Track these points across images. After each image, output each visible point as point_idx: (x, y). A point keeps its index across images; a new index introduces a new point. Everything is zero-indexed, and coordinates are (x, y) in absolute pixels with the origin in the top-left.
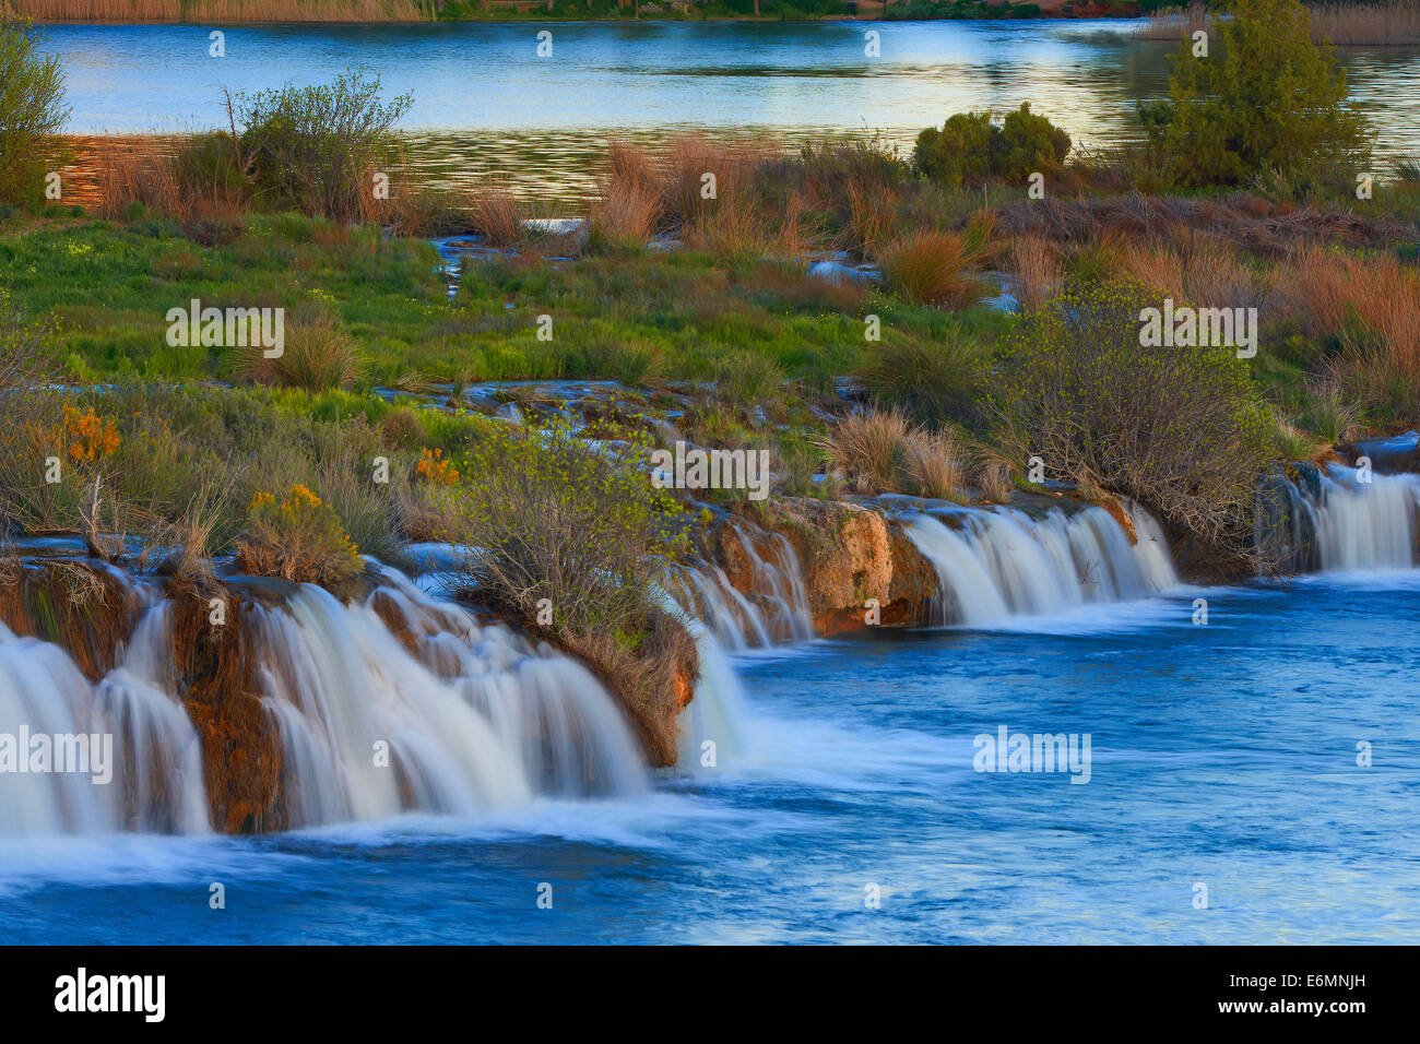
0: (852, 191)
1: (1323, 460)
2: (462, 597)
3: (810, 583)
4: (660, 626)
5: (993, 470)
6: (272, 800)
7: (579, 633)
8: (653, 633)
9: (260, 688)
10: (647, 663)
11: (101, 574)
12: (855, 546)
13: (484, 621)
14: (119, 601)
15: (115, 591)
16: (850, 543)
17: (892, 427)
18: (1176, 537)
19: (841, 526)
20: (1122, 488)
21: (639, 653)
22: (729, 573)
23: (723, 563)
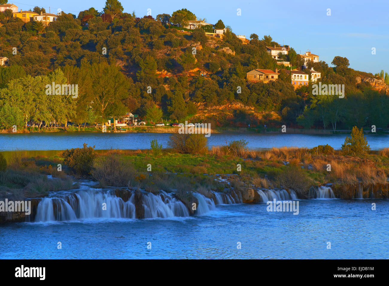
16: (249, 192)
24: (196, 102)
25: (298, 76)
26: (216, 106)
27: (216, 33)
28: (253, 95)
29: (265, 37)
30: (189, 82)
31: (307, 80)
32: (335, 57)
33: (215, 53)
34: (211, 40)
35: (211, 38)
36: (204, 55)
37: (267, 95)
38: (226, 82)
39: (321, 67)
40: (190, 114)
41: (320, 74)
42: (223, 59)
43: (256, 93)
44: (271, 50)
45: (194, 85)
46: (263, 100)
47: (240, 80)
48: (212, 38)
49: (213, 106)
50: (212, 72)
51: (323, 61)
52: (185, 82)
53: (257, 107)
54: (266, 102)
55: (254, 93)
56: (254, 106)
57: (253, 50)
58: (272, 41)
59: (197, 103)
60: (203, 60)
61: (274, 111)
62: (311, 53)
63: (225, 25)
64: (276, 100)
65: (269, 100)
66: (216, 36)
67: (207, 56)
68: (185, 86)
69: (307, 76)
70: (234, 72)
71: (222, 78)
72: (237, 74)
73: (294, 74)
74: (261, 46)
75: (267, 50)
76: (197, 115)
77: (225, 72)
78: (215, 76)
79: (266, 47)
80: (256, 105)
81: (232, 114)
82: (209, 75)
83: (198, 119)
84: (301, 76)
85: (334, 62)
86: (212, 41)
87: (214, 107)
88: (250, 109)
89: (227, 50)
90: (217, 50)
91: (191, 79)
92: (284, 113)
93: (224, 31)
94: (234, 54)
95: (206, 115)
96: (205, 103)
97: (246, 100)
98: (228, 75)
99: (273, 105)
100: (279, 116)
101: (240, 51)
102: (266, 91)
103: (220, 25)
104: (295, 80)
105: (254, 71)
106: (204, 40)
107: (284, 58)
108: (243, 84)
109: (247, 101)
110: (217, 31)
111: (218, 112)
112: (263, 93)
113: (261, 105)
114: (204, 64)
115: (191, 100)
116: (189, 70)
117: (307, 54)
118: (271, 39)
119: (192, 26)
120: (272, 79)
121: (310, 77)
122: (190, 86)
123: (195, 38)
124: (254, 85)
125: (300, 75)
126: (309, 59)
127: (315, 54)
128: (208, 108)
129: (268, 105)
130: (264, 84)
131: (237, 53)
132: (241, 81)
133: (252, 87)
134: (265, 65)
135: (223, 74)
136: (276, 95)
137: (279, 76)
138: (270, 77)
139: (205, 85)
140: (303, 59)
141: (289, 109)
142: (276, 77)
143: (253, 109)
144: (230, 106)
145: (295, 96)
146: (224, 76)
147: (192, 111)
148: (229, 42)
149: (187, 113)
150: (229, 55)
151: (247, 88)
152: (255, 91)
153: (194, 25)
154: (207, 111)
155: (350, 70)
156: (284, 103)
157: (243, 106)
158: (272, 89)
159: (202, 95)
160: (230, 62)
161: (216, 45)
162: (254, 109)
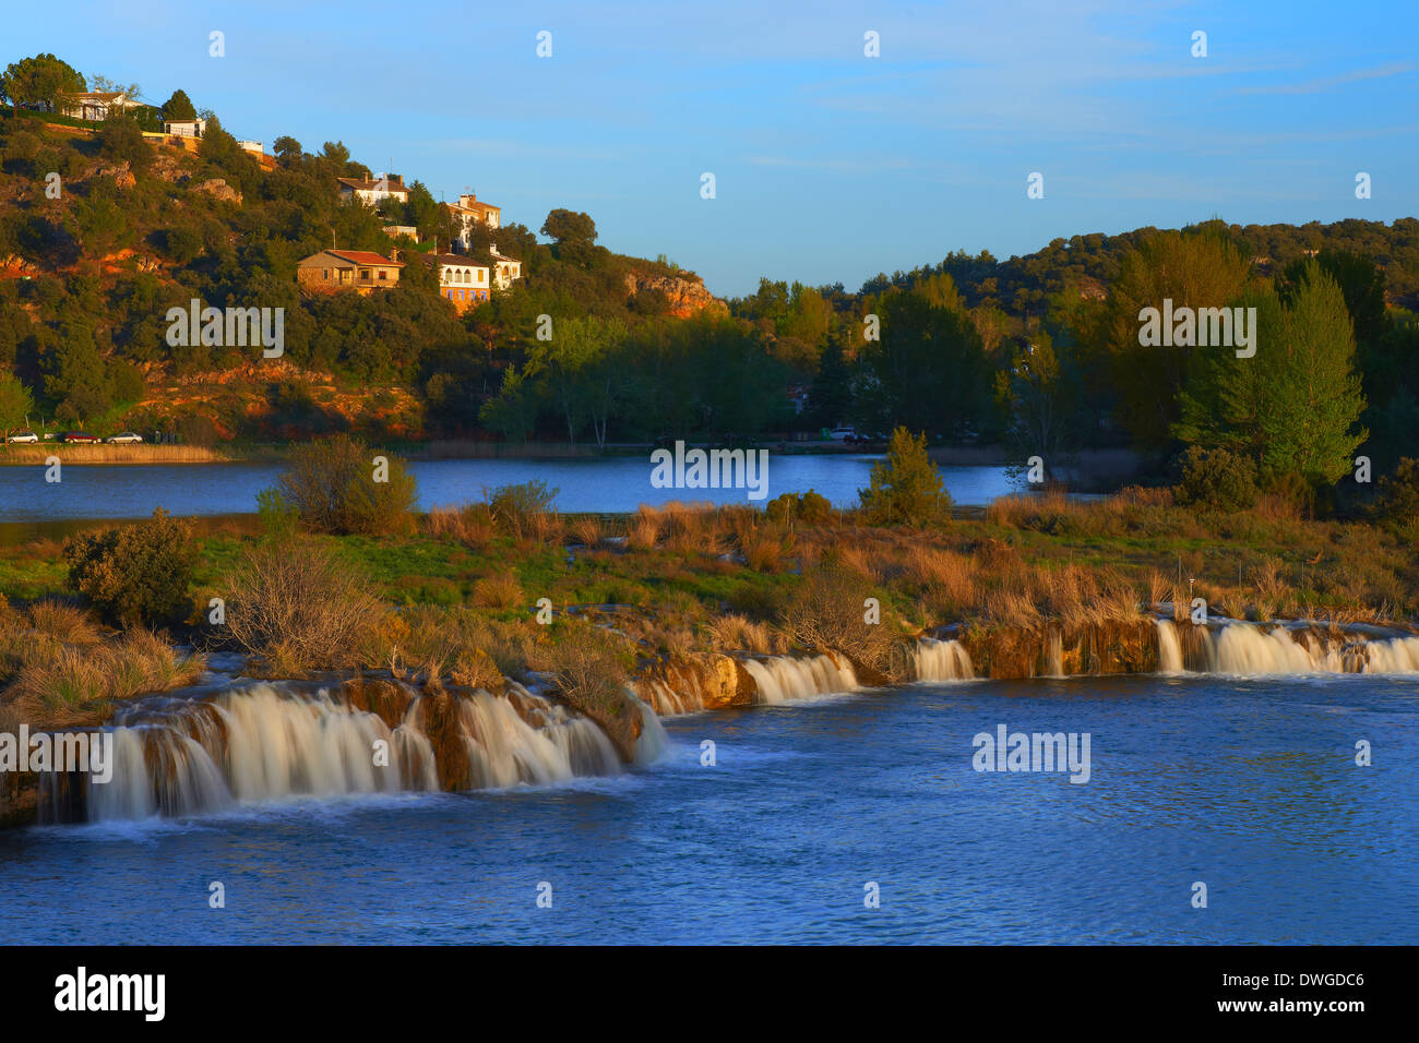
0: (738, 524)
1: (919, 636)
2: (546, 694)
3: (702, 687)
4: (626, 705)
5: (781, 641)
6: (464, 778)
7: (593, 709)
8: (623, 707)
9: (460, 731)
10: (621, 720)
11: (395, 685)
12: (721, 671)
13: (553, 704)
14: (403, 697)
15: (401, 692)
16: (719, 670)
17: (741, 623)
18: (857, 666)
19: (716, 663)
20: (835, 647)
21: (617, 716)
22: (668, 683)
23: (666, 680)
24: (138, 360)
25: (458, 271)
26: (206, 371)
27: (169, 132)
28: (327, 335)
29: (328, 147)
30: (106, 293)
31: (485, 284)
32: (552, 212)
33: (180, 200)
34: (161, 157)
35: (160, 149)
36: (146, 206)
37: (374, 333)
38: (235, 294)
39: (514, 241)
40: (121, 399)
41: (517, 265)
42: (209, 216)
43: (335, 328)
44: (354, 189)
45: (124, 304)
46: (363, 351)
47: (281, 287)
48: (163, 150)
49: (196, 373)
50: (178, 259)
51: (520, 226)
52: (92, 294)
53: (344, 373)
54: (371, 356)
55: (329, 329)
56: (332, 370)
57: (299, 189)
58: (348, 161)
59: (140, 364)
60: (141, 220)
61: (398, 384)
62: (478, 200)
63: (195, 108)
64: (404, 351)
65: (380, 349)
66: (171, 143)
67: (154, 208)
68: (92, 309)
69: (486, 270)
70: (258, 259)
71: (216, 279)
72: (267, 266)
73: (447, 267)
74: (322, 176)
75: (342, 188)
76: (145, 404)
77: (226, 261)
78: (191, 275)
79: (338, 181)
80: (338, 367)
81: (263, 399)
82: (167, 272)
83: (151, 416)
84: (467, 272)
85: (548, 228)
86: (165, 160)
87: (200, 377)
88: (319, 382)
89: (218, 187)
90: (186, 187)
91: (111, 284)
92: (433, 394)
93: (197, 126)
94: (239, 201)
95: (175, 403)
96: (167, 362)
97: (307, 349)
98: (238, 269)
99: (393, 368)
100: (417, 403)
101: (258, 193)
102: (370, 322)
103: (179, 107)
104: (451, 284)
105: (321, 255)
106: (140, 157)
107: (396, 215)
108: (290, 297)
109: (308, 354)
110: (172, 125)
111: (216, 391)
112: (361, 326)
113: (354, 367)
114: (147, 236)
115: (115, 353)
116: (105, 255)
117: (464, 203)
118: (347, 155)
119: (89, 111)
120: (381, 284)
121: (492, 275)
122: (110, 309)
123: (111, 149)
124: (327, 302)
125: (463, 269)
126: (472, 218)
127: (490, 204)
128: (178, 380)
129: (377, 366)
130: (360, 299)
131: (249, 199)
132: (287, 289)
133: (323, 309)
134: (352, 237)
135: (219, 268)
136: (403, 332)
137: (402, 273)
138: (375, 274)
139: (161, 302)
140: (457, 218)
141: (449, 378)
142: (393, 274)
143: (328, 379)
144: (251, 371)
145: (463, 336)
146: (224, 271)
147: (127, 393)
148: (220, 163)
149: (113, 397)
150: (228, 205)
151: (305, 310)
152: (334, 321)
153: (96, 107)
154: (176, 389)
155: (602, 251)
156: (430, 362)
157: (296, 370)
158: (388, 314)
159: (157, 335)
160: (234, 227)
161: (180, 174)
162: (333, 379)
